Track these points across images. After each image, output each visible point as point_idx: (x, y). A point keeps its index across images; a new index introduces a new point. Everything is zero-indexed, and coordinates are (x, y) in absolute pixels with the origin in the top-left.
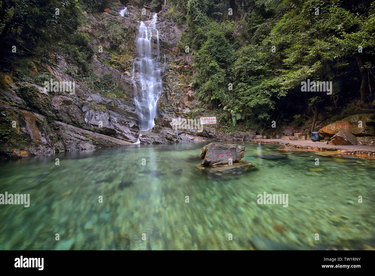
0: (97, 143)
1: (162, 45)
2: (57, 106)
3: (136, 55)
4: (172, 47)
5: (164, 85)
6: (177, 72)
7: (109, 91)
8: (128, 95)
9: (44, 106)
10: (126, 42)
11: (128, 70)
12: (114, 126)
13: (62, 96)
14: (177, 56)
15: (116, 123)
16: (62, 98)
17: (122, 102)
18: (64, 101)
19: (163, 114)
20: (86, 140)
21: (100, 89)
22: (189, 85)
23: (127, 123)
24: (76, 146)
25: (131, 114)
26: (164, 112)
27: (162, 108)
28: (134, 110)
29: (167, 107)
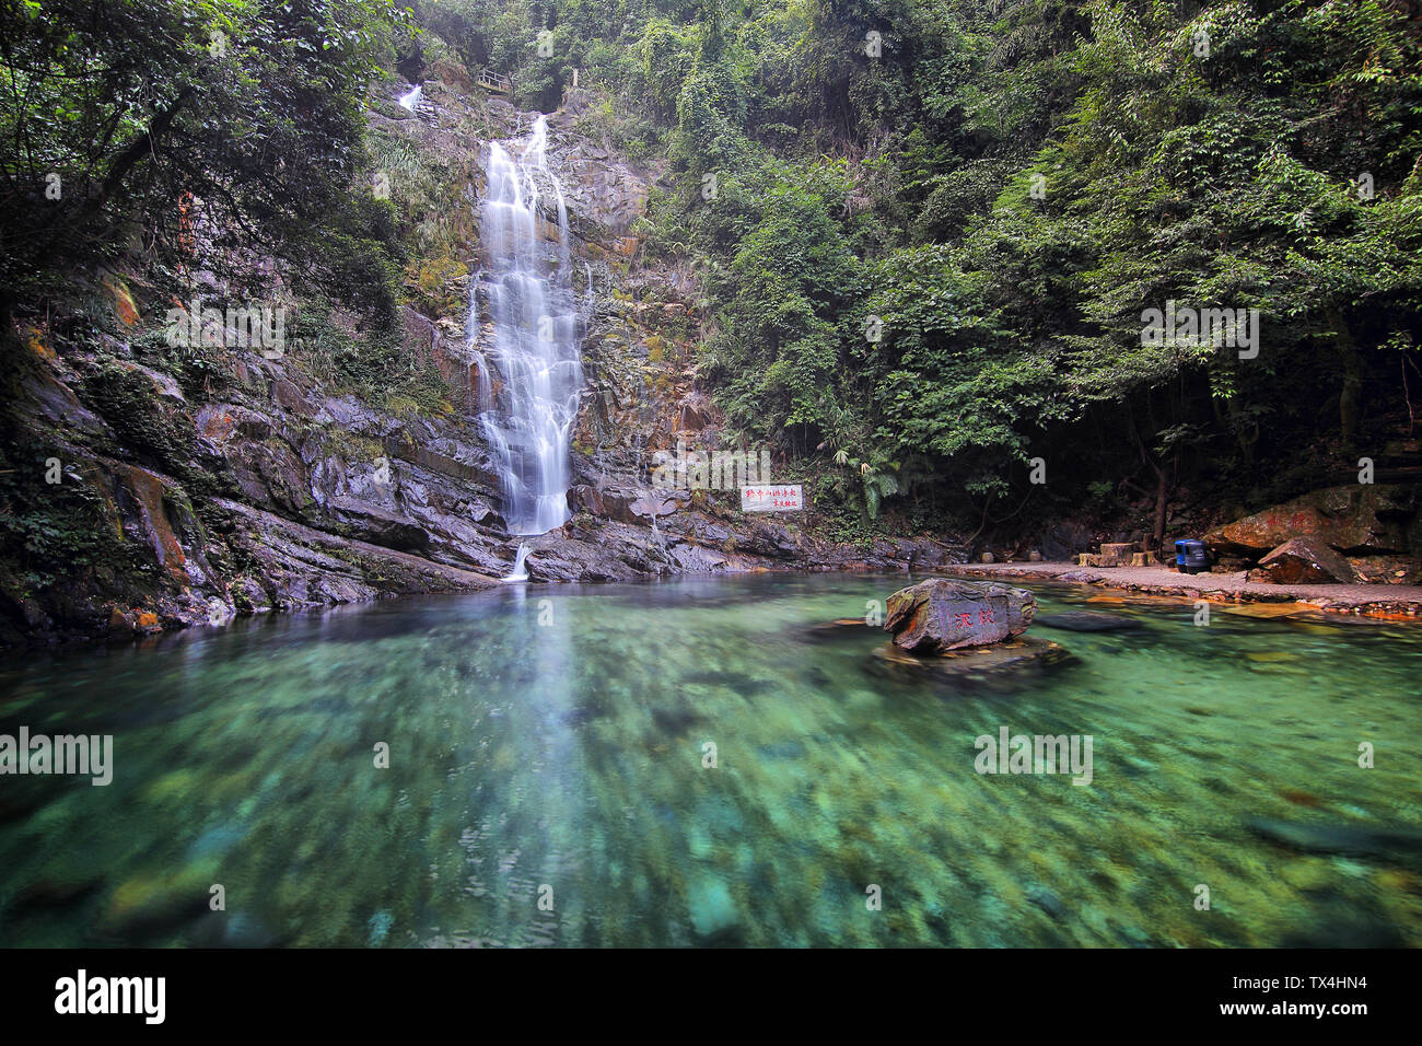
0: (381, 579)
1: (577, 229)
2: (218, 444)
3: (480, 261)
4: (611, 236)
5: (590, 370)
6: (636, 326)
7: (391, 390)
8: (457, 406)
9: (178, 444)
10: (441, 215)
11: (453, 314)
12: (417, 518)
13: (232, 407)
14: (632, 268)
15: (422, 505)
16: (232, 413)
17: (439, 430)
18: (243, 424)
19: (592, 473)
20: (341, 570)
21: (358, 382)
22: (686, 373)
23: (461, 505)
24: (309, 589)
25: (474, 473)
26: (596, 466)
27: (589, 451)
28: (484, 460)
29: (603, 447)
